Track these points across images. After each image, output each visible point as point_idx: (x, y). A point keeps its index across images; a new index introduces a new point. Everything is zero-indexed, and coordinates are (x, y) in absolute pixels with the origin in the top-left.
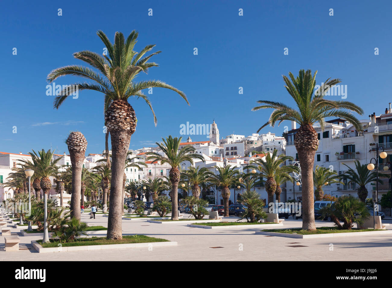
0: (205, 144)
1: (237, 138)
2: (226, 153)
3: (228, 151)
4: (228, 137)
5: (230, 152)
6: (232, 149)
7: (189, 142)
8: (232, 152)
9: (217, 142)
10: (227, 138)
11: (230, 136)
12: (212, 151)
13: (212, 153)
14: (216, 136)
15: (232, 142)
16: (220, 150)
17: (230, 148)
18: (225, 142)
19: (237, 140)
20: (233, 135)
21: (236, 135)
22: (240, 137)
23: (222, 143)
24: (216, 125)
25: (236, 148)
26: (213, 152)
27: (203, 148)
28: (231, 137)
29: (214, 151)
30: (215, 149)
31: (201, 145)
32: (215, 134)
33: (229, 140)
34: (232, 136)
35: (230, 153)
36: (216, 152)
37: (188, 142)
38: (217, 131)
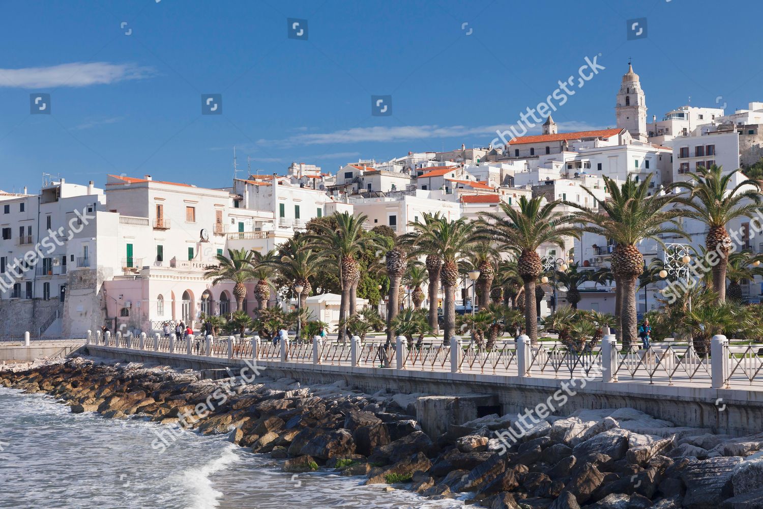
0: (610, 139)
1: (701, 117)
2: (679, 167)
3: (685, 161)
4: (674, 115)
5: (693, 162)
6: (699, 151)
7: (551, 132)
8: (698, 164)
9: (640, 132)
10: (669, 117)
11: (679, 111)
12: (637, 162)
13: (637, 165)
14: (636, 113)
15: (685, 129)
16: (660, 157)
17: (692, 151)
18: (662, 130)
19: (701, 122)
20: (690, 108)
21: (696, 109)
22: (711, 115)
23: (655, 134)
24: (636, 78)
25: (710, 150)
26: (640, 164)
27: (608, 152)
28: (682, 115)
29: (641, 161)
30: (644, 154)
31: (601, 144)
32: (633, 107)
33: (677, 126)
34: (685, 112)
35: (693, 166)
36: (647, 162)
37: (547, 132)
38: (641, 97)
